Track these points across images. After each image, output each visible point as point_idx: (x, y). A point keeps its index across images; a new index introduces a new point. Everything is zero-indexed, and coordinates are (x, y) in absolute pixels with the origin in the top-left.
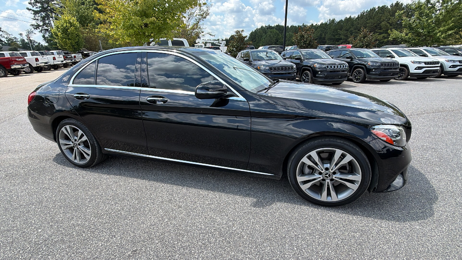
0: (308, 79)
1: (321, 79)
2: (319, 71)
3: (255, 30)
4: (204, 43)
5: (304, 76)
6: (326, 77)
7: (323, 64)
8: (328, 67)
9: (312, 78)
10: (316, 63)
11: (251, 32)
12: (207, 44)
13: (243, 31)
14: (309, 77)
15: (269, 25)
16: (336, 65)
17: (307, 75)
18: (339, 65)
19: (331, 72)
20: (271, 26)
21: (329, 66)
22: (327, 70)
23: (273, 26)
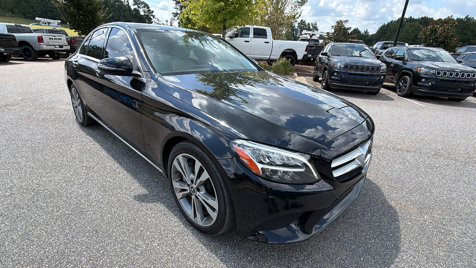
0: (405, 87)
1: (424, 89)
2: (424, 78)
3: (388, 23)
4: (311, 35)
5: (402, 82)
6: (432, 87)
7: (433, 69)
8: (439, 73)
9: (410, 86)
10: (423, 66)
11: (382, 25)
12: (313, 36)
13: (346, 21)
14: (407, 84)
15: (411, 17)
16: (454, 72)
17: (406, 82)
18: (460, 72)
19: (442, 80)
20: (414, 18)
21: (442, 73)
22: (438, 78)
23: (416, 17)
